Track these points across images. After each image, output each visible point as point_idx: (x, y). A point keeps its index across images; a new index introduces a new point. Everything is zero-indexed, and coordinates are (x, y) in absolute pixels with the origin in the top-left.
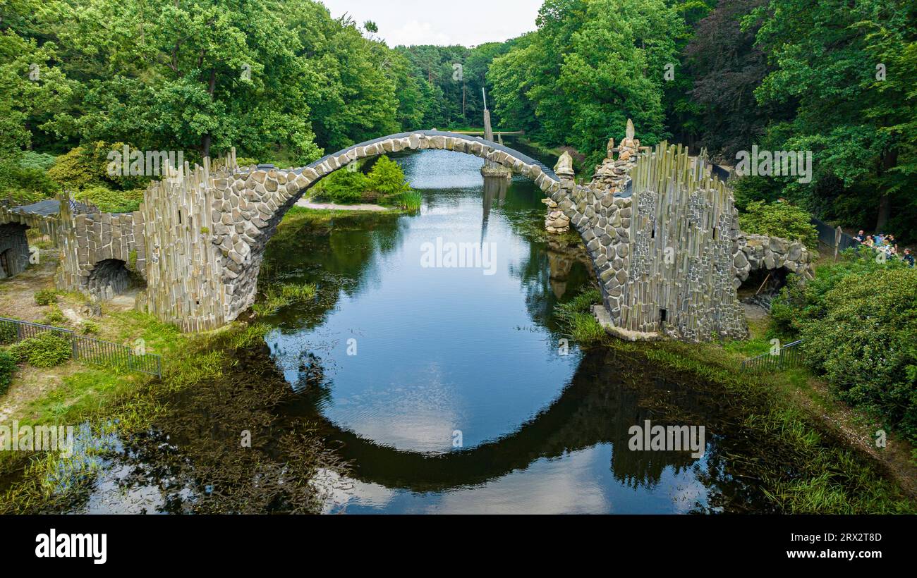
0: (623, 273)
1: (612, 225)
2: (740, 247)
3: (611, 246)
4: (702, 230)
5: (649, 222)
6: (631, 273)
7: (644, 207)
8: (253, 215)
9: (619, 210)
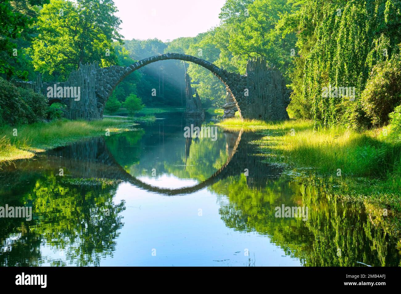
0: (245, 102)
1: (240, 85)
2: (287, 92)
3: (240, 92)
4: (271, 85)
5: (253, 83)
6: (248, 102)
7: (251, 78)
8: (110, 82)
9: (242, 80)
